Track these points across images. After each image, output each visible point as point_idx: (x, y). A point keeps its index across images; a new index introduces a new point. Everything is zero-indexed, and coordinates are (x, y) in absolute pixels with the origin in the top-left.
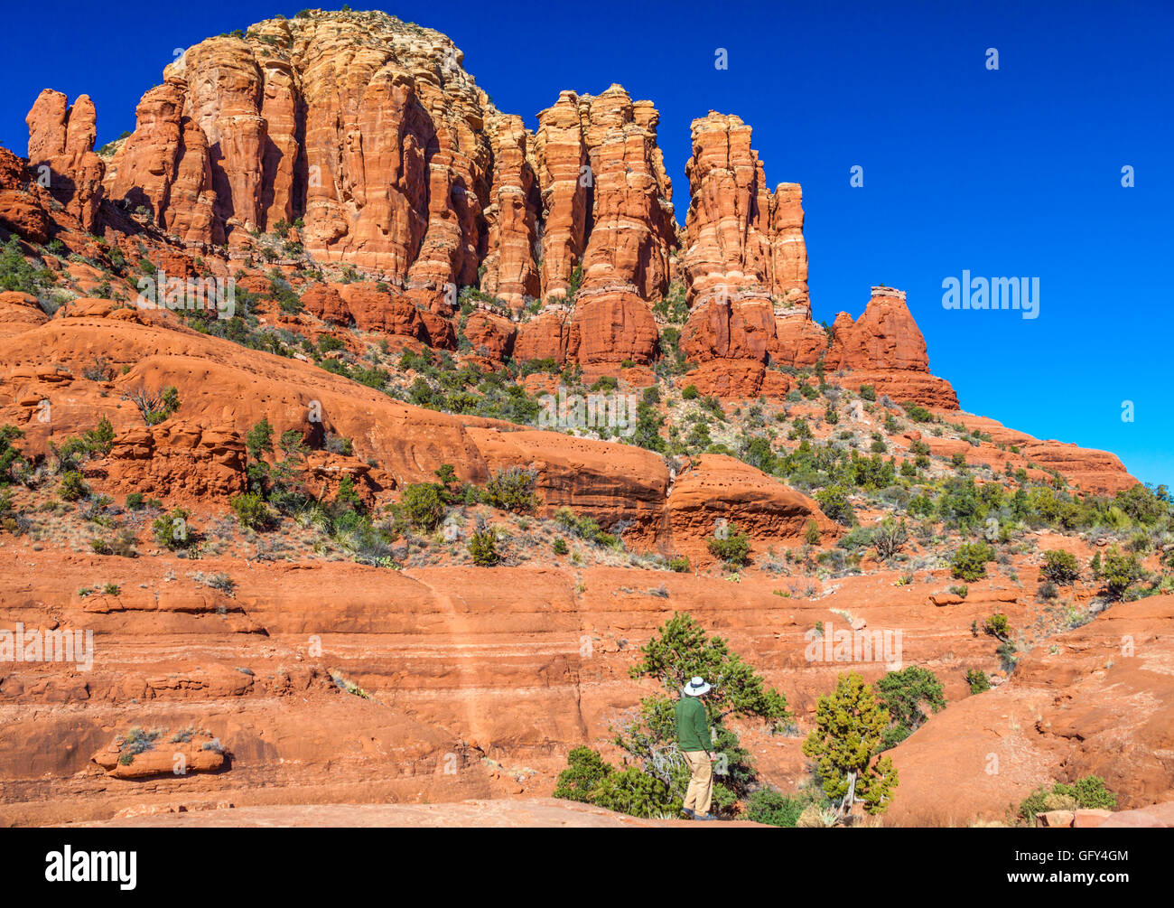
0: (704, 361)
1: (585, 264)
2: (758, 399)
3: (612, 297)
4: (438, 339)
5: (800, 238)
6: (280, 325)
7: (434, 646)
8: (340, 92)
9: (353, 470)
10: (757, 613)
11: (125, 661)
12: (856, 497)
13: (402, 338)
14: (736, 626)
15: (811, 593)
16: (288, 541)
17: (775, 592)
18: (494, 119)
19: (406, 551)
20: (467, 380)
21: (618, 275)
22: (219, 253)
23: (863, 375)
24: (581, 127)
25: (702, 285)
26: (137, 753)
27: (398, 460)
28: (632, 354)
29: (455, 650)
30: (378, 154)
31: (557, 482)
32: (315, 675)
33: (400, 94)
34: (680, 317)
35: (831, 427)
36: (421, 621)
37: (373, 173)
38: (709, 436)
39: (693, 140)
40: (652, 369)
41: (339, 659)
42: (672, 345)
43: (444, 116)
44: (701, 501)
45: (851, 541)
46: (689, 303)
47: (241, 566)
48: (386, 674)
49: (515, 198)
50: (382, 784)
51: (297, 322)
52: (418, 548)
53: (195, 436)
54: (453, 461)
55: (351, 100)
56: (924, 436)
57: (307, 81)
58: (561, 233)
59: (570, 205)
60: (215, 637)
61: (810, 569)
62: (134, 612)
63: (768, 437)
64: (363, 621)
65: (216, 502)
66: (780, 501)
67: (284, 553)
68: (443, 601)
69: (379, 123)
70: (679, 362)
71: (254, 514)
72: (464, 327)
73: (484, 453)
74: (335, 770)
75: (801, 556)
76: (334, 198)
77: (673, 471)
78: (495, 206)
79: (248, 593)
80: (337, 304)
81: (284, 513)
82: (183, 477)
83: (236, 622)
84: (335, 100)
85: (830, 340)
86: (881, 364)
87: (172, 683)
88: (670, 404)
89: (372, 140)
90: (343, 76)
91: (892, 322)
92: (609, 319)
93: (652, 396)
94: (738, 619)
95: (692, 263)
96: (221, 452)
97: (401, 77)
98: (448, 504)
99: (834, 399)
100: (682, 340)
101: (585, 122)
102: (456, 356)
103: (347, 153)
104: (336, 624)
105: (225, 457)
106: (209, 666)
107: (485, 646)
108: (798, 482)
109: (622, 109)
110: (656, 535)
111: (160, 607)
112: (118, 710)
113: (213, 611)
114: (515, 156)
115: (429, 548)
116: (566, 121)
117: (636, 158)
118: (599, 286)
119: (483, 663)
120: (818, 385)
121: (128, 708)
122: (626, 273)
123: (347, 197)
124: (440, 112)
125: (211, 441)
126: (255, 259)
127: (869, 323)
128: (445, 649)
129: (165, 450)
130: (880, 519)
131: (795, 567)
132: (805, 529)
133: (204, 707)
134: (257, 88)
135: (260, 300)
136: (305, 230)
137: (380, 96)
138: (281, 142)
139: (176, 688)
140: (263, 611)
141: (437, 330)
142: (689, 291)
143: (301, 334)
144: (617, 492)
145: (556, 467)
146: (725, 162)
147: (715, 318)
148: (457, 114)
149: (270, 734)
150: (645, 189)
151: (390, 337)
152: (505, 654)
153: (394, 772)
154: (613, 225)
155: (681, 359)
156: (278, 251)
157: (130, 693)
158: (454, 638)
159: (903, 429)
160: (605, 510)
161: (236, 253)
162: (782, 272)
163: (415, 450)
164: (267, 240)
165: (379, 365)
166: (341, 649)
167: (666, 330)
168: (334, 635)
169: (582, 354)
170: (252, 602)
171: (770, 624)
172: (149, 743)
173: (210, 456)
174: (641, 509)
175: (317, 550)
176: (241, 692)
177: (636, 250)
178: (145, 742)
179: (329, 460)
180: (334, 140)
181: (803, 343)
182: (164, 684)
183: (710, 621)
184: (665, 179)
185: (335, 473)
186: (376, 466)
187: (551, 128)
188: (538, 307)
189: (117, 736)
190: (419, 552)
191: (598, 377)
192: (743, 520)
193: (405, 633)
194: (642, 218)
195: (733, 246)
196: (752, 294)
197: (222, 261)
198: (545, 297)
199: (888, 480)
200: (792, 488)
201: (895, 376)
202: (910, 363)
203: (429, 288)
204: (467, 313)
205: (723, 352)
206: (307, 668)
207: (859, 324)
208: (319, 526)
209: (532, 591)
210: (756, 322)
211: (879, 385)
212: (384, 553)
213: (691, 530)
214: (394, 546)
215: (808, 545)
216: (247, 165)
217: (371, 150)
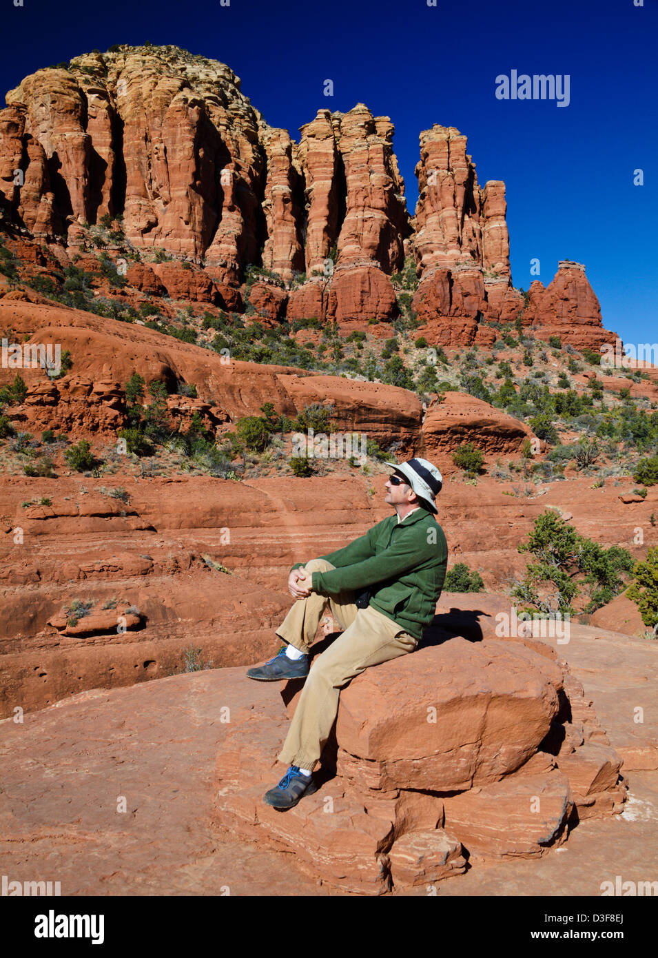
0: (432, 319)
1: (340, 245)
2: (472, 348)
3: (360, 270)
4: (229, 305)
5: (503, 224)
6: (110, 296)
7: (275, 535)
8: (147, 113)
9: (199, 409)
10: (497, 509)
11: (62, 553)
12: (558, 423)
13: (203, 304)
14: (482, 518)
15: (530, 493)
16: (161, 462)
17: (503, 493)
18: (266, 133)
19: (244, 466)
20: (254, 335)
21: (365, 254)
22: (60, 241)
23: (551, 329)
24: (334, 138)
25: (429, 261)
26: (80, 618)
27: (229, 400)
28: (376, 314)
29: (289, 537)
30: (179, 162)
31: (343, 414)
32: (193, 558)
33: (194, 113)
34: (412, 285)
35: (528, 368)
36: (264, 517)
37: (175, 176)
38: (437, 376)
39: (421, 147)
40: (392, 325)
41: (206, 546)
42: (407, 307)
43: (228, 131)
44: (447, 426)
45: (557, 456)
46: (419, 275)
47: (131, 481)
48: (242, 556)
49: (284, 195)
50: (249, 634)
51: (123, 294)
52: (252, 464)
53: (88, 387)
54: (270, 400)
55: (156, 119)
56: (598, 375)
57: (120, 104)
58: (320, 221)
59: (327, 200)
60: (121, 534)
61: (527, 476)
62: (63, 518)
63: (481, 377)
64: (223, 518)
65: (106, 435)
66: (504, 427)
67: (160, 471)
68: (278, 503)
69: (178, 136)
70: (412, 320)
71: (136, 444)
72: (248, 295)
73: (290, 393)
74: (217, 625)
75: (520, 466)
76: (145, 196)
77: (424, 404)
78: (268, 201)
79: (139, 501)
80: (152, 279)
81: (155, 442)
82: (81, 417)
83: (133, 522)
84: (143, 119)
85: (526, 302)
86: (565, 320)
87: (97, 567)
88: (406, 352)
89: (174, 151)
90: (149, 100)
91: (575, 288)
92: (359, 288)
93: (393, 346)
94: (484, 513)
95: (421, 244)
96: (108, 398)
97: (194, 100)
98: (271, 432)
99: (530, 347)
100: (414, 303)
101: (337, 134)
102: (244, 317)
103: (155, 162)
104: (203, 522)
105: (111, 402)
106: (121, 554)
107: (311, 534)
108: (514, 412)
109: (366, 123)
110: (414, 452)
111: (81, 513)
112: (62, 588)
113: (118, 514)
114: (283, 162)
115: (260, 465)
116: (323, 133)
117: (377, 163)
118: (350, 262)
119: (310, 547)
120: (518, 336)
121: (68, 586)
122: (371, 252)
123: (156, 195)
124: (224, 128)
125: (100, 390)
126: (88, 246)
127: (556, 289)
128: (282, 537)
129: (66, 398)
130: (577, 439)
131: (516, 475)
132: (522, 447)
133: (122, 583)
134: (82, 110)
135: (94, 277)
136: (124, 222)
137: (179, 115)
138: (102, 153)
139: (100, 571)
140: (150, 513)
141: (229, 297)
142: (419, 265)
143: (127, 303)
144: (386, 421)
145: (342, 403)
146: (447, 165)
147: (439, 286)
148: (238, 129)
149: (170, 601)
150: (385, 186)
151: (194, 304)
152: (325, 540)
153: (258, 625)
154: (360, 215)
155: (413, 317)
156: (105, 239)
157: (69, 576)
158: (288, 529)
159: (582, 370)
160: (378, 434)
161: (72, 241)
162: (490, 250)
163: (241, 392)
164: (95, 231)
165: (187, 326)
166: (208, 539)
167: (401, 295)
168: (202, 529)
169: (338, 314)
170: (142, 507)
171: (506, 516)
172: (86, 611)
173: (100, 402)
174: (403, 432)
175: (182, 468)
176: (145, 572)
177: (378, 234)
178: (85, 610)
179: (182, 401)
180: (144, 151)
181: (505, 305)
182: (92, 568)
183: (463, 515)
184: (399, 179)
185: (187, 411)
186: (214, 405)
187: (311, 139)
188: (304, 279)
189: (64, 607)
190: (253, 467)
191: (351, 332)
192: (478, 440)
193: (253, 527)
194: (382, 209)
195: (452, 231)
196: (467, 267)
197: (62, 248)
198: (309, 271)
199: (579, 410)
200: (510, 416)
201: (576, 330)
202: (588, 320)
203: (221, 266)
204: (251, 284)
205: (446, 311)
206: (187, 553)
207: (549, 290)
208: (180, 451)
209: (338, 494)
210: (470, 288)
211: (564, 336)
212: (229, 469)
213: (440, 448)
214: (234, 463)
215: (525, 459)
216: (78, 172)
217: (173, 159)
